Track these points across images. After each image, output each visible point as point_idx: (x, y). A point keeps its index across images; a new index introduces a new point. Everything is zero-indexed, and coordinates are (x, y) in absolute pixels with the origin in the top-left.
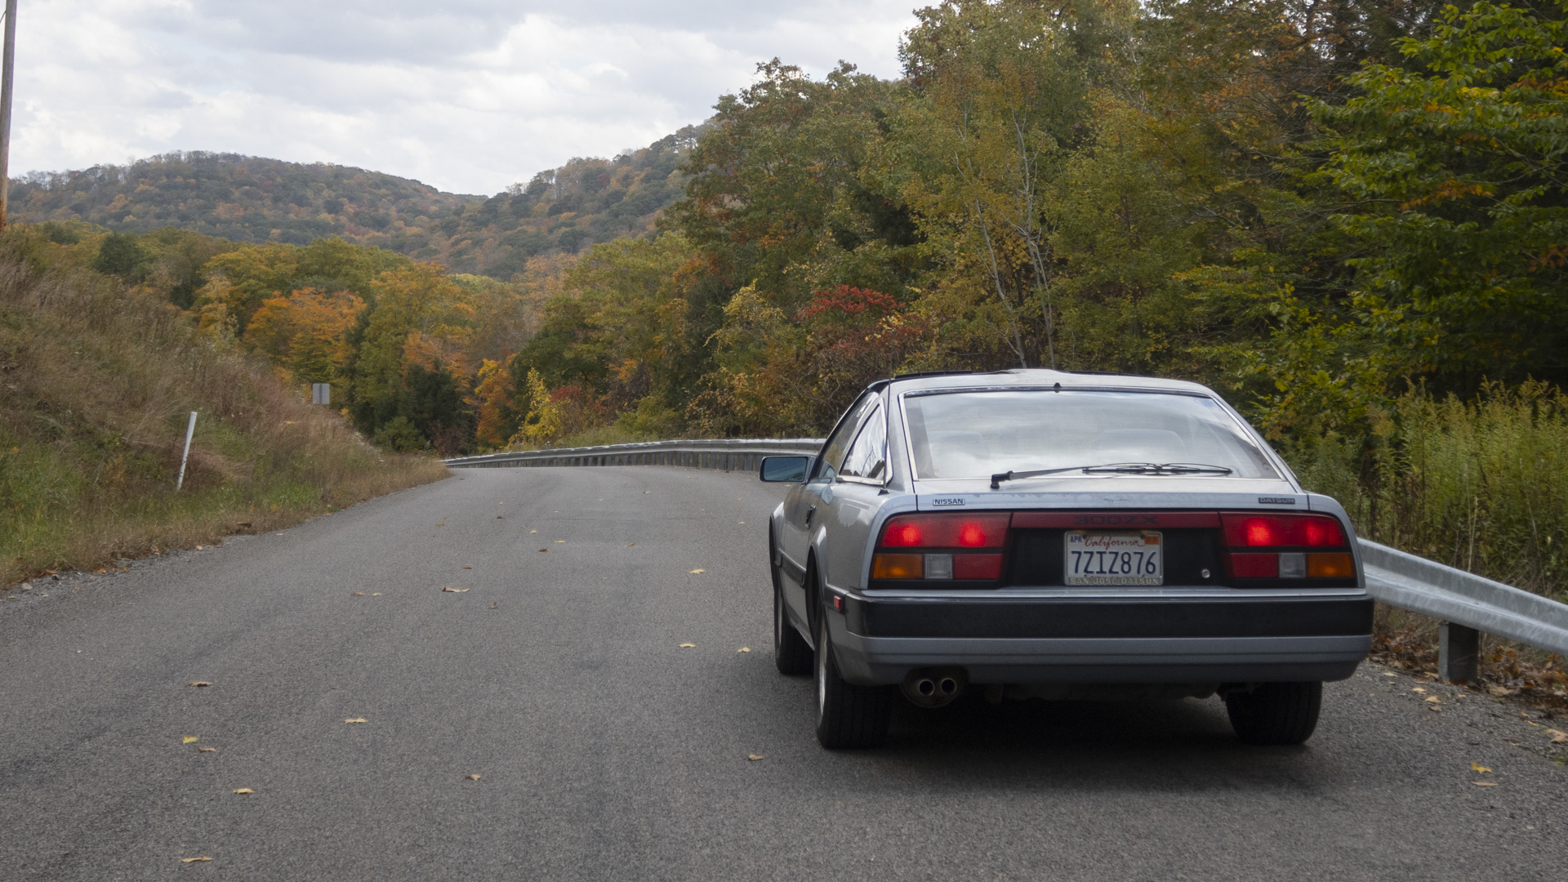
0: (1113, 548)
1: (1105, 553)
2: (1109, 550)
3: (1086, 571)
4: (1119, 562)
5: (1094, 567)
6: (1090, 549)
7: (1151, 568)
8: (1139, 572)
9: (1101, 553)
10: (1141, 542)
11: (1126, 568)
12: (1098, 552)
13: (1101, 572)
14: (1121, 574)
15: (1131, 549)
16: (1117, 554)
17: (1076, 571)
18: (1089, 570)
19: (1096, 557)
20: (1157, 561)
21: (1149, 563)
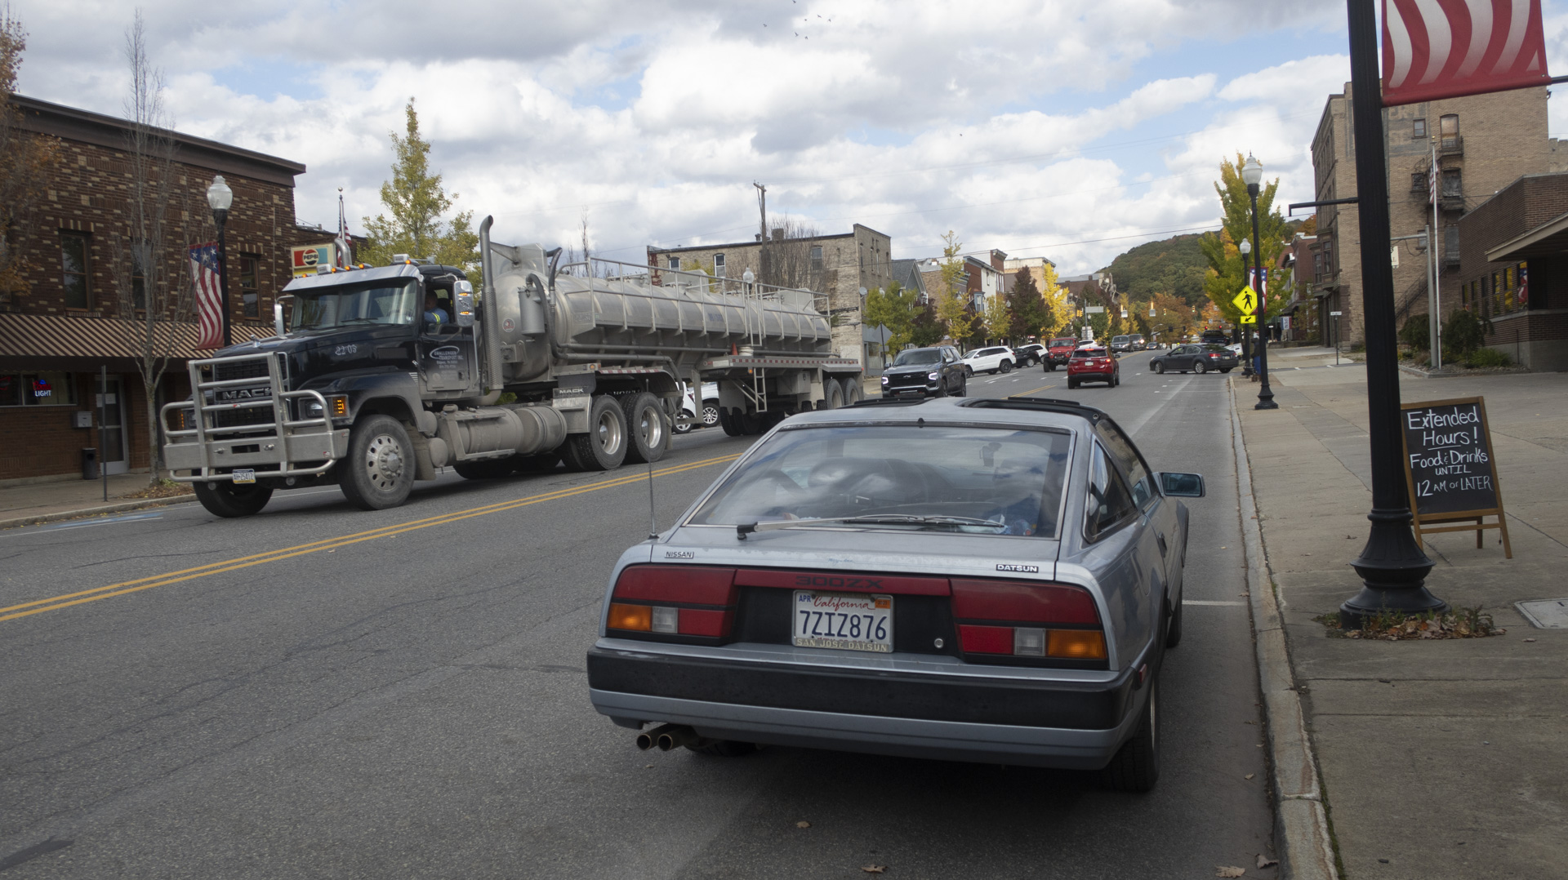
0: (842, 610)
1: (834, 614)
2: (839, 611)
3: (814, 632)
4: (848, 625)
5: (823, 628)
6: (818, 609)
7: (881, 634)
8: (868, 637)
9: (830, 615)
10: (872, 605)
11: (855, 632)
12: (826, 614)
13: (829, 634)
14: (850, 638)
15: (861, 612)
16: (846, 616)
17: (804, 632)
18: (817, 631)
19: (825, 618)
20: (887, 626)
21: (879, 628)
